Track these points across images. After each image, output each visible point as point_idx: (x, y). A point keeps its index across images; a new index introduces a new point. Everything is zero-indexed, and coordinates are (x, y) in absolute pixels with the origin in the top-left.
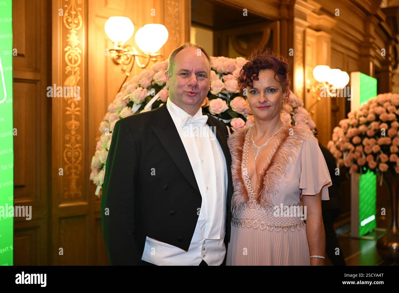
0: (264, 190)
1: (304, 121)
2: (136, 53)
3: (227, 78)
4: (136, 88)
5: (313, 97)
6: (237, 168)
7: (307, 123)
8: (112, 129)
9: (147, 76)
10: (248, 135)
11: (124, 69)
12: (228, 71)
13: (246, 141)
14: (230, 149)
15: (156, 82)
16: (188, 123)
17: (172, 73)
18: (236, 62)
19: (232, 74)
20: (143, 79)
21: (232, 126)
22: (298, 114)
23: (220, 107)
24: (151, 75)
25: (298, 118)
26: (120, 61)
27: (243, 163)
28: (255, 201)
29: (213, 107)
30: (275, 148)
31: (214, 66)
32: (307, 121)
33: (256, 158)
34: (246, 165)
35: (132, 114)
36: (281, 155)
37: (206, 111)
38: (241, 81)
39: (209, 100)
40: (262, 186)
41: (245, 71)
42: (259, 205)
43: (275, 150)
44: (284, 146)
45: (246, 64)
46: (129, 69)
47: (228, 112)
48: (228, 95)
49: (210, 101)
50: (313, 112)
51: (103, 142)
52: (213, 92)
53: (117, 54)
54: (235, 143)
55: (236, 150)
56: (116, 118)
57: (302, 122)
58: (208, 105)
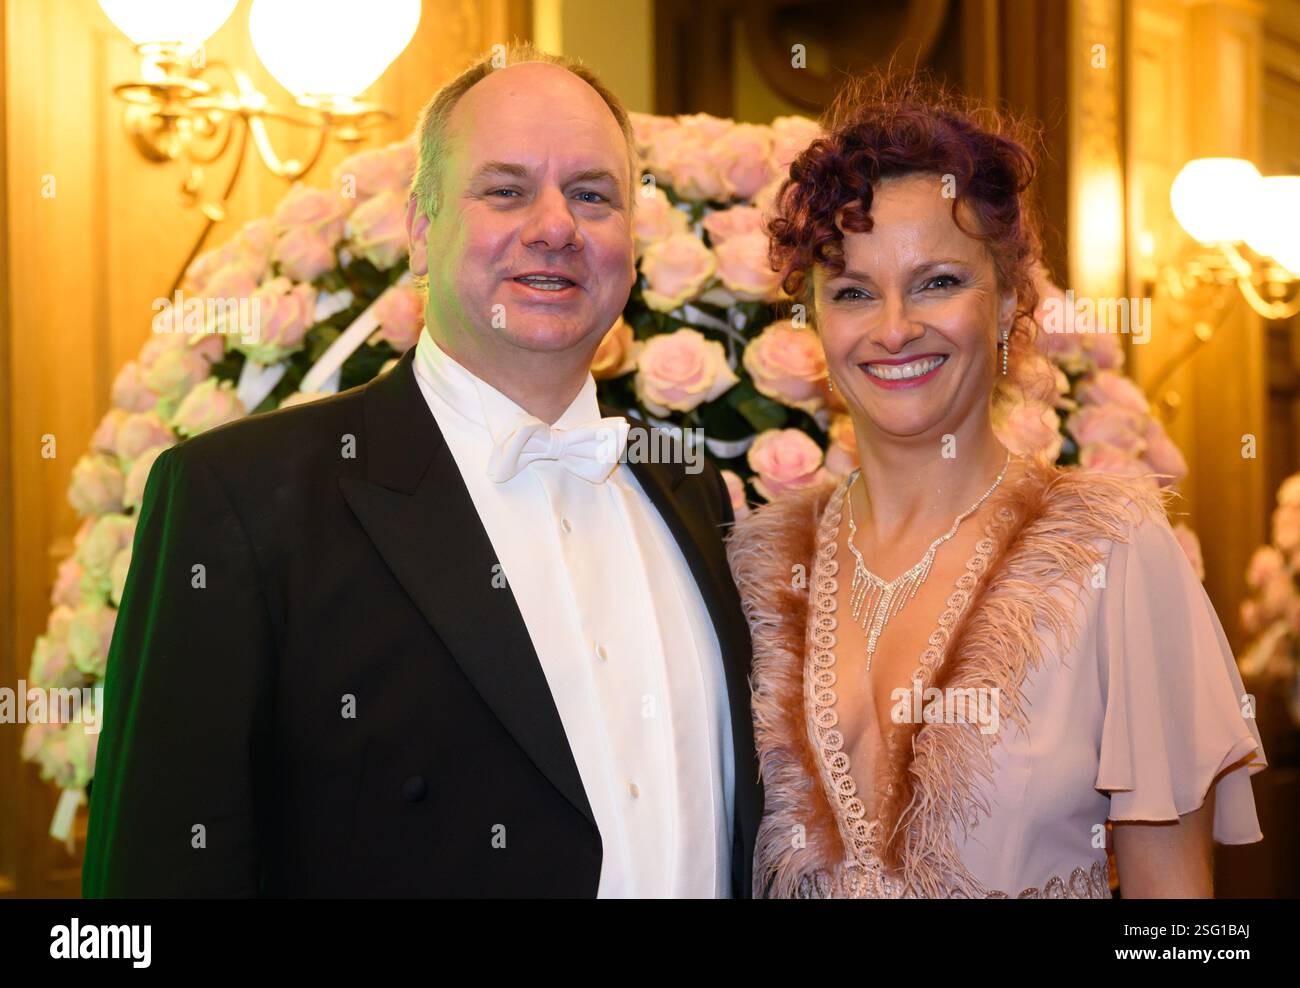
0: (918, 802)
1: (1125, 445)
2: (254, 101)
3: (729, 227)
4: (259, 284)
5: (1173, 325)
6: (783, 692)
7: (1143, 456)
8: (134, 495)
9: (312, 220)
10: (829, 518)
11: (192, 186)
12: (730, 187)
13: (822, 554)
14: (744, 596)
15: (364, 249)
16: (524, 457)
17: (440, 198)
18: (772, 144)
19: (754, 205)
20: (294, 233)
21: (756, 475)
22: (1094, 410)
23: (694, 372)
24: (336, 211)
25: (1096, 429)
26: (171, 146)
27: (812, 667)
28: (874, 860)
29: (656, 374)
30: (968, 588)
31: (661, 163)
32: (1141, 445)
33: (872, 641)
34: (826, 677)
35: (237, 417)
36: (995, 621)
37: (618, 394)
38: (784, 236)
39: (636, 338)
40: (906, 786)
41: (805, 186)
42: (897, 881)
43: (966, 598)
44: (1014, 576)
45: (810, 152)
46: (220, 186)
47: (733, 401)
48: (732, 311)
49: (640, 344)
50: (1174, 398)
51: (90, 561)
52: (657, 299)
53: (156, 108)
54: (764, 563)
55: (776, 599)
56: (155, 436)
57: (1117, 451)
58: (629, 366)
